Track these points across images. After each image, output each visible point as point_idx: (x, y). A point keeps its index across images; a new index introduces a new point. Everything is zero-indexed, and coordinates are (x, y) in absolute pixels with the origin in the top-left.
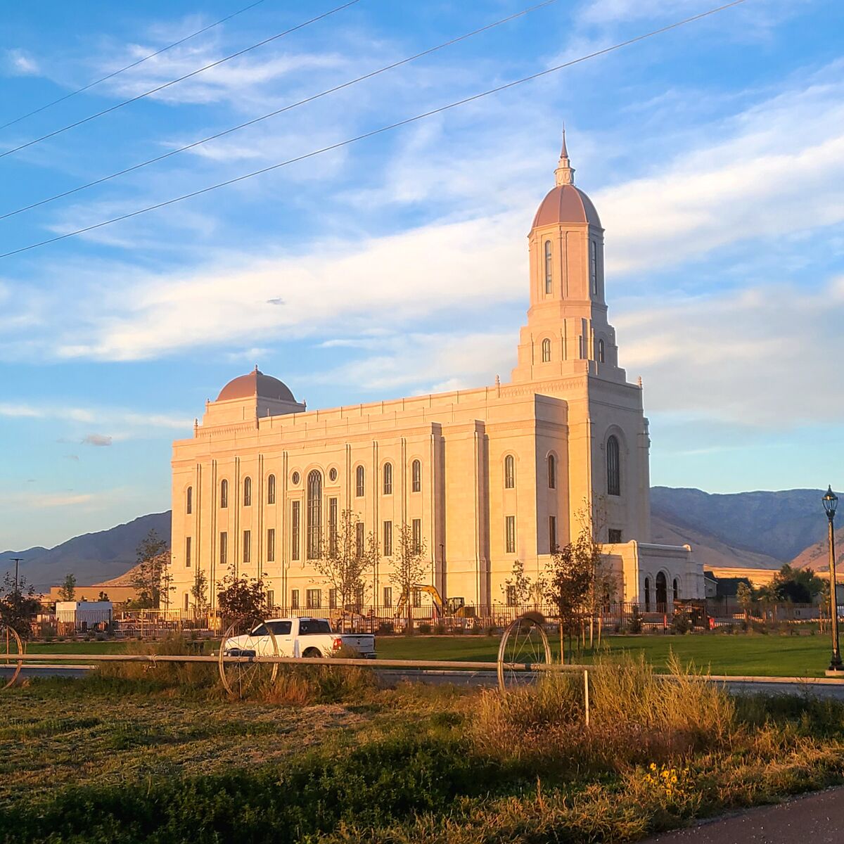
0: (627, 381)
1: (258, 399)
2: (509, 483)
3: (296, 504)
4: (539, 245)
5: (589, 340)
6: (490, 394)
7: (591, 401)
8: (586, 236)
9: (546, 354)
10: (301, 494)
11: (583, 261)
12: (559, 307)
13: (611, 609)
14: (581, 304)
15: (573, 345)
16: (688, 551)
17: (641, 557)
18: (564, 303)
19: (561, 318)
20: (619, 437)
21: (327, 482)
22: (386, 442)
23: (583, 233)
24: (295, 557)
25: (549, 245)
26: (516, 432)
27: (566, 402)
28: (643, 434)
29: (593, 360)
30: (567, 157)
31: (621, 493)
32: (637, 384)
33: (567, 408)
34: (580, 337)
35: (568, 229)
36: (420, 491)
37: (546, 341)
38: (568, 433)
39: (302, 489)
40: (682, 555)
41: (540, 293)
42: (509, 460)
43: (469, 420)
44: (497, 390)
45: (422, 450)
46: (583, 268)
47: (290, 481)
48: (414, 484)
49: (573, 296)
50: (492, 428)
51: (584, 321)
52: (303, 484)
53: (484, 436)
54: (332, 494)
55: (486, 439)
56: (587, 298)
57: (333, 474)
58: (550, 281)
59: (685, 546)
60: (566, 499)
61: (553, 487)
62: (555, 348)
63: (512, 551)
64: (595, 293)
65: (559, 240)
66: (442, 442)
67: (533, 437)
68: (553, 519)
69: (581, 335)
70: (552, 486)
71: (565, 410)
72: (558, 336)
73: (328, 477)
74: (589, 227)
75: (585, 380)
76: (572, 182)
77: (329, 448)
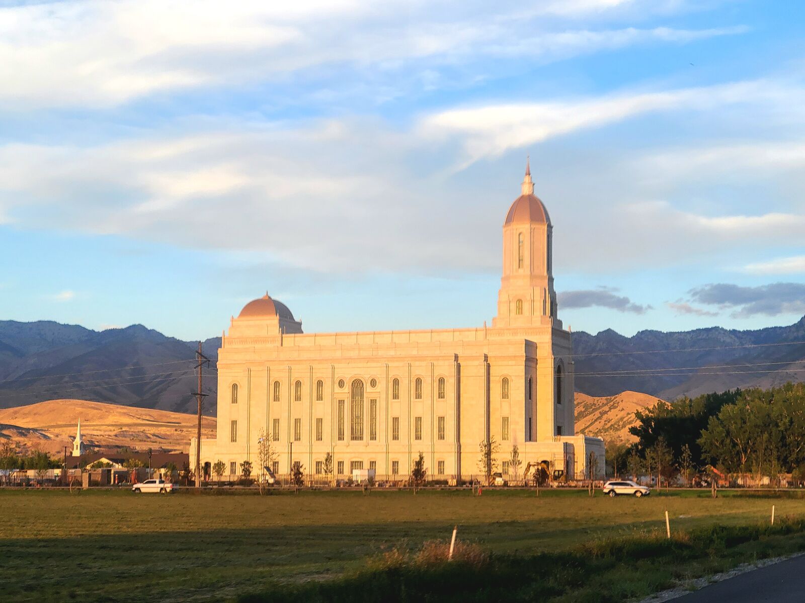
1: (279, 320)
2: (505, 396)
3: (341, 402)
4: (515, 235)
5: (547, 302)
6: (479, 333)
7: (554, 345)
8: (546, 232)
9: (520, 310)
10: (347, 395)
12: (529, 279)
14: (541, 278)
15: (539, 305)
16: (601, 441)
18: (533, 277)
19: (531, 286)
21: (368, 388)
22: (417, 363)
23: (544, 230)
24: (341, 438)
25: (521, 236)
26: (510, 363)
27: (536, 343)
30: (530, 176)
31: (561, 403)
33: (537, 347)
34: (543, 300)
35: (535, 226)
36: (444, 398)
37: (520, 301)
38: (537, 364)
39: (347, 391)
40: (598, 443)
41: (515, 267)
42: (505, 380)
44: (485, 331)
45: (446, 370)
46: (543, 253)
47: (336, 385)
48: (439, 393)
49: (537, 272)
50: (493, 358)
51: (545, 290)
52: (347, 389)
53: (488, 363)
54: (373, 396)
55: (489, 366)
56: (546, 274)
57: (373, 383)
58: (522, 260)
59: (600, 438)
60: (536, 407)
62: (526, 306)
63: (506, 439)
65: (530, 233)
66: (460, 367)
67: (523, 367)
68: (530, 419)
70: (530, 399)
71: (535, 348)
72: (528, 298)
73: (369, 384)
74: (547, 227)
75: (550, 330)
76: (533, 192)
77: (369, 364)
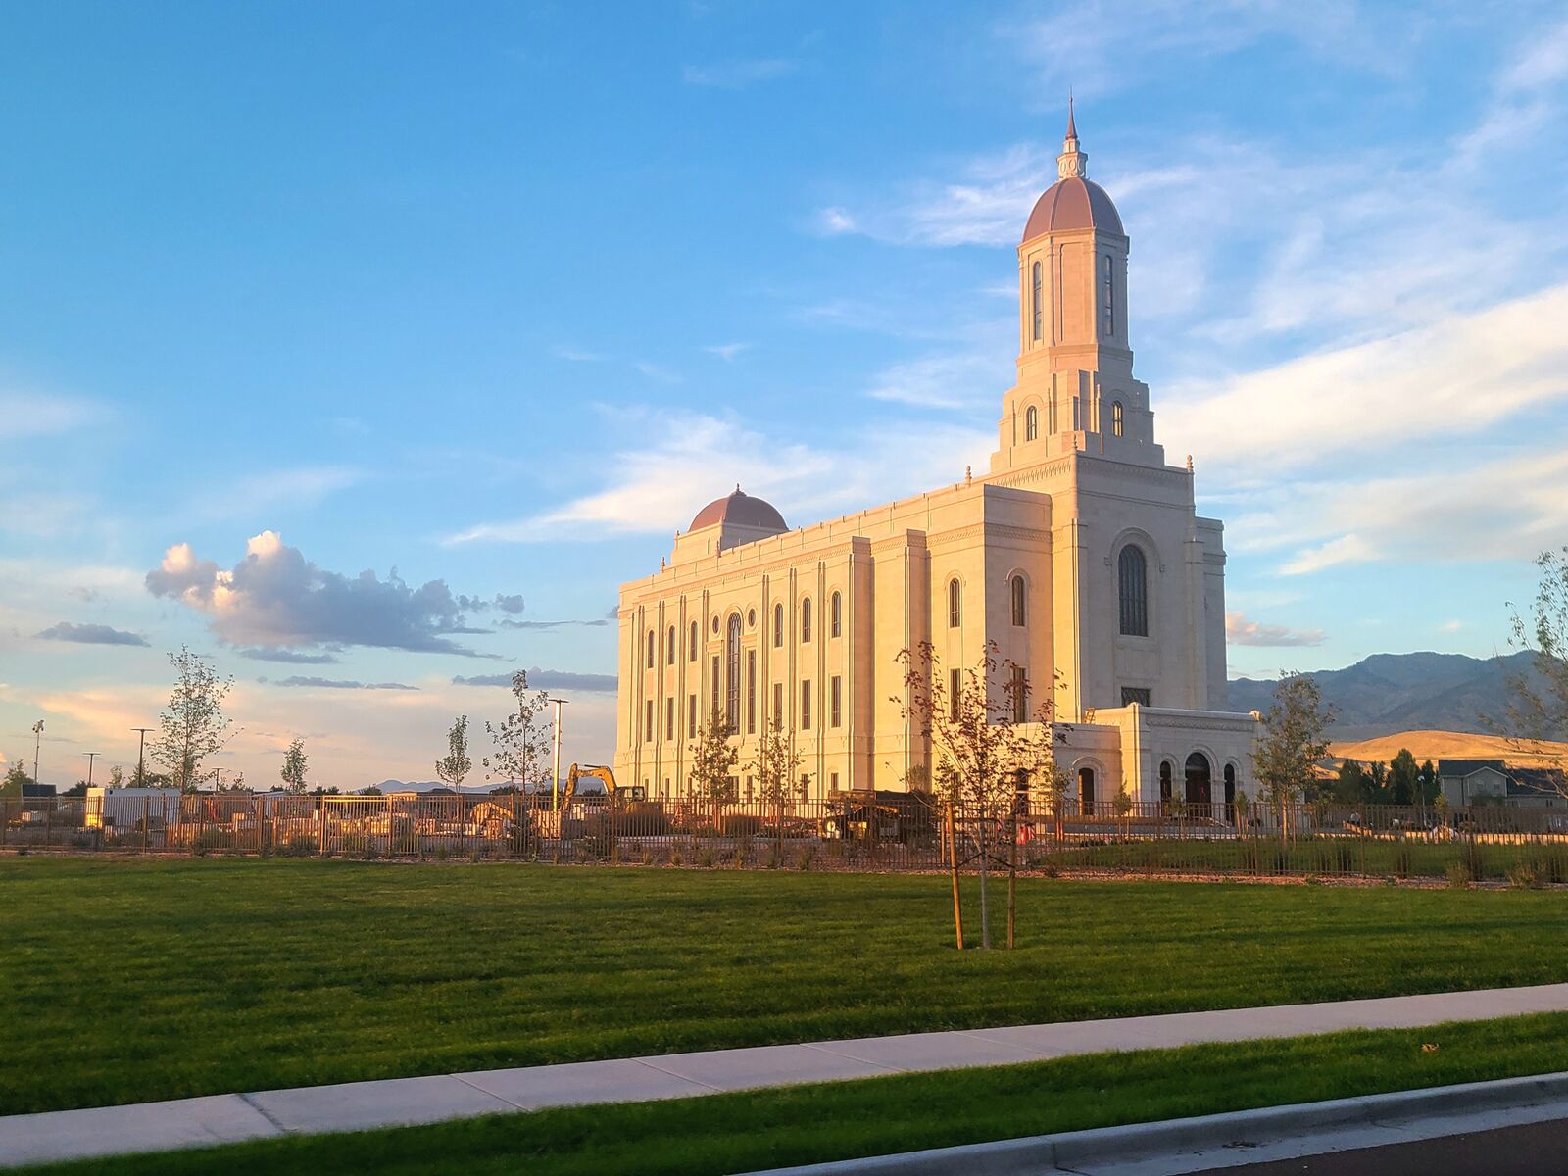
0: (1166, 464)
1: (723, 526)
2: (955, 621)
3: (717, 660)
4: (1026, 269)
5: (1092, 402)
7: (1083, 493)
8: (1092, 248)
9: (1031, 429)
10: (721, 646)
11: (1087, 285)
12: (1048, 357)
13: (1095, 811)
14: (1081, 349)
15: (1066, 412)
17: (1146, 728)
18: (1055, 351)
19: (1050, 372)
20: (1143, 546)
21: (745, 629)
22: (804, 568)
23: (1086, 244)
25: (1038, 271)
26: (961, 544)
27: (1049, 496)
28: (1192, 542)
29: (1098, 432)
30: (1076, 137)
31: (1150, 632)
32: (1184, 466)
33: (1051, 505)
34: (1075, 398)
35: (1063, 240)
36: (839, 635)
37: (1032, 409)
39: (721, 639)
40: (1242, 726)
41: (1027, 338)
42: (955, 586)
43: (900, 530)
45: (840, 578)
46: (1086, 296)
47: (711, 629)
48: (834, 627)
49: (1070, 339)
50: (934, 539)
51: (1083, 375)
52: (722, 634)
53: (926, 552)
54: (751, 645)
55: (927, 557)
56: (1093, 340)
57: (752, 617)
58: (1039, 320)
59: (1252, 713)
60: (1050, 643)
61: (1023, 625)
62: (1042, 418)
64: (1109, 333)
65: (1050, 257)
66: (871, 564)
67: (982, 550)
68: (1022, 670)
69: (1078, 395)
70: (1020, 623)
71: (1047, 508)
72: (1046, 400)
73: (746, 620)
74: (1096, 234)
75: (1073, 461)
76: (1082, 173)
77: (747, 581)
